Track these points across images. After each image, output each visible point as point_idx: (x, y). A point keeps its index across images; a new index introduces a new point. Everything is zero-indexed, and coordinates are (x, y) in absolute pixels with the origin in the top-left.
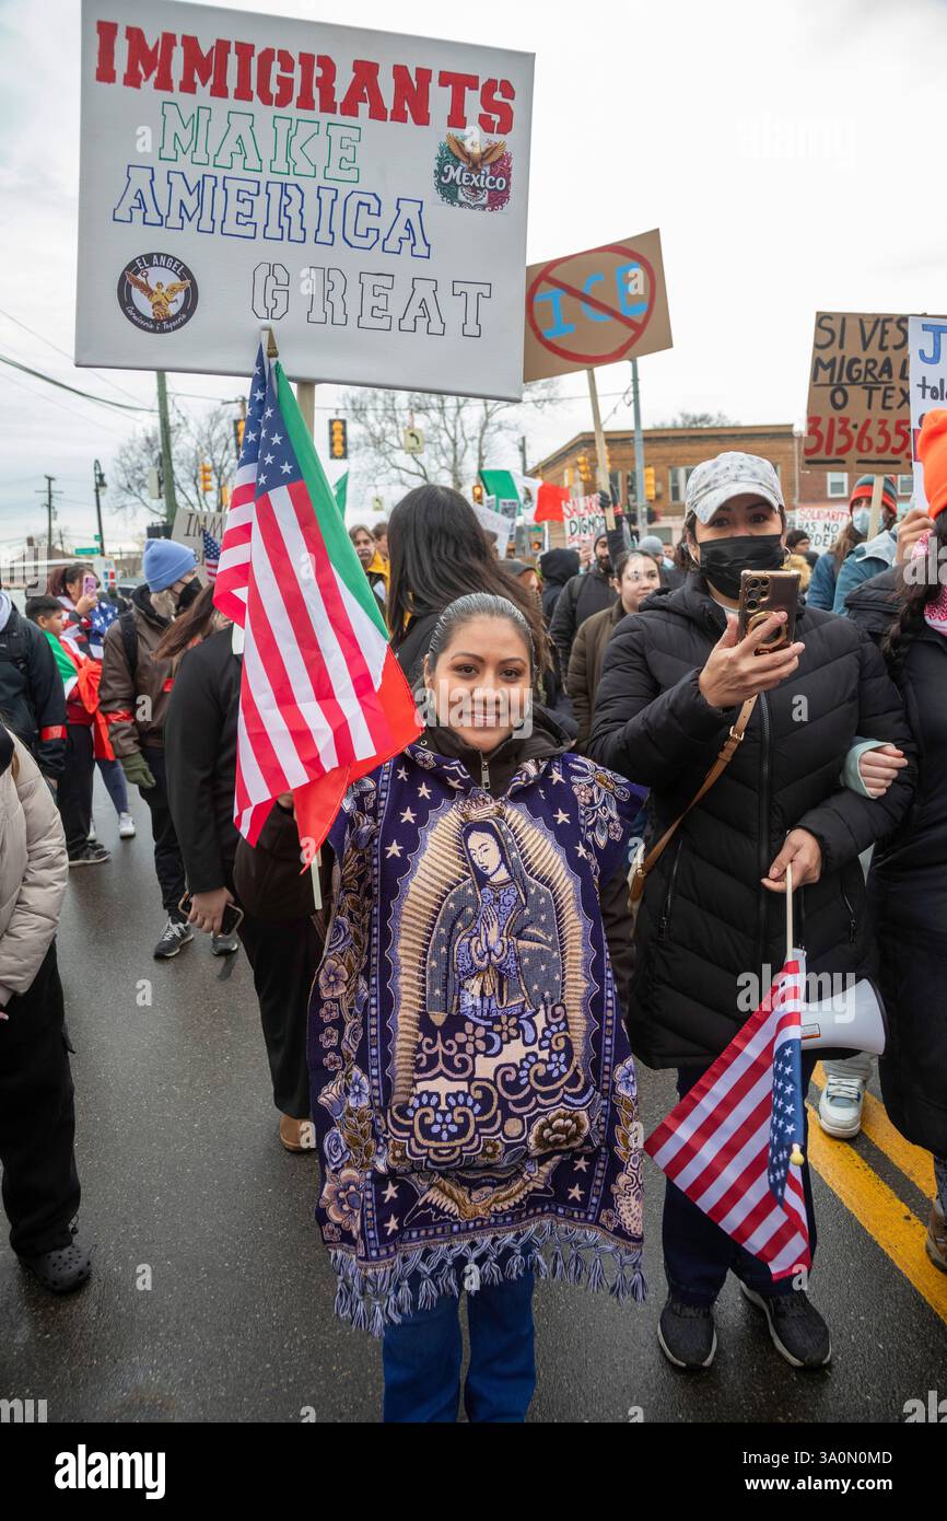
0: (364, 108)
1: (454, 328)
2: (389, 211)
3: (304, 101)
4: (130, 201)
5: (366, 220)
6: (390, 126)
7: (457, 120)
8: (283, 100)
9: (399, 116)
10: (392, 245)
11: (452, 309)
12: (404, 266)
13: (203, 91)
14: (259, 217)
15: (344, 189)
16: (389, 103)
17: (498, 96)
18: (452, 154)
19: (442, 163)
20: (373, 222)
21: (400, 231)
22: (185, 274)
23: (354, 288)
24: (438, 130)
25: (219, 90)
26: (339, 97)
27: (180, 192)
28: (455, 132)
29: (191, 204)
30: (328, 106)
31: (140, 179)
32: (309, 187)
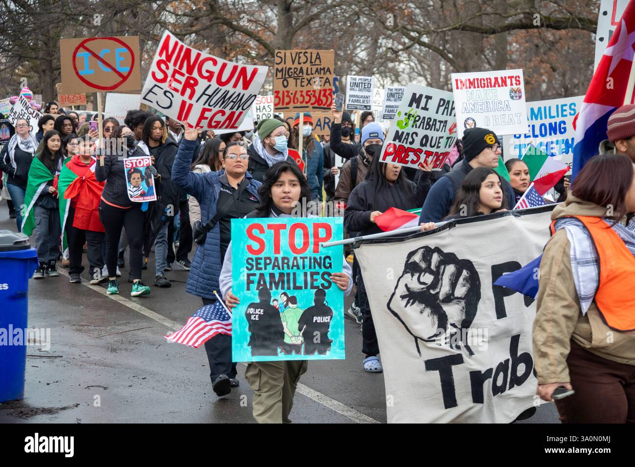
0: (497, 85)
1: (516, 122)
2: (503, 103)
3: (488, 87)
4: (464, 109)
5: (500, 106)
6: (501, 88)
7: (512, 84)
8: (484, 87)
9: (502, 86)
10: (505, 109)
11: (516, 119)
12: (507, 113)
13: (472, 88)
14: (484, 109)
15: (496, 101)
16: (500, 84)
17: (517, 79)
18: (512, 91)
19: (510, 93)
20: (501, 106)
21: (506, 107)
22: (474, 120)
23: (499, 118)
24: (509, 87)
25: (475, 87)
26: (493, 85)
27: (471, 106)
28: (512, 87)
29: (473, 108)
30: (491, 86)
31: (465, 105)
32: (490, 101)
